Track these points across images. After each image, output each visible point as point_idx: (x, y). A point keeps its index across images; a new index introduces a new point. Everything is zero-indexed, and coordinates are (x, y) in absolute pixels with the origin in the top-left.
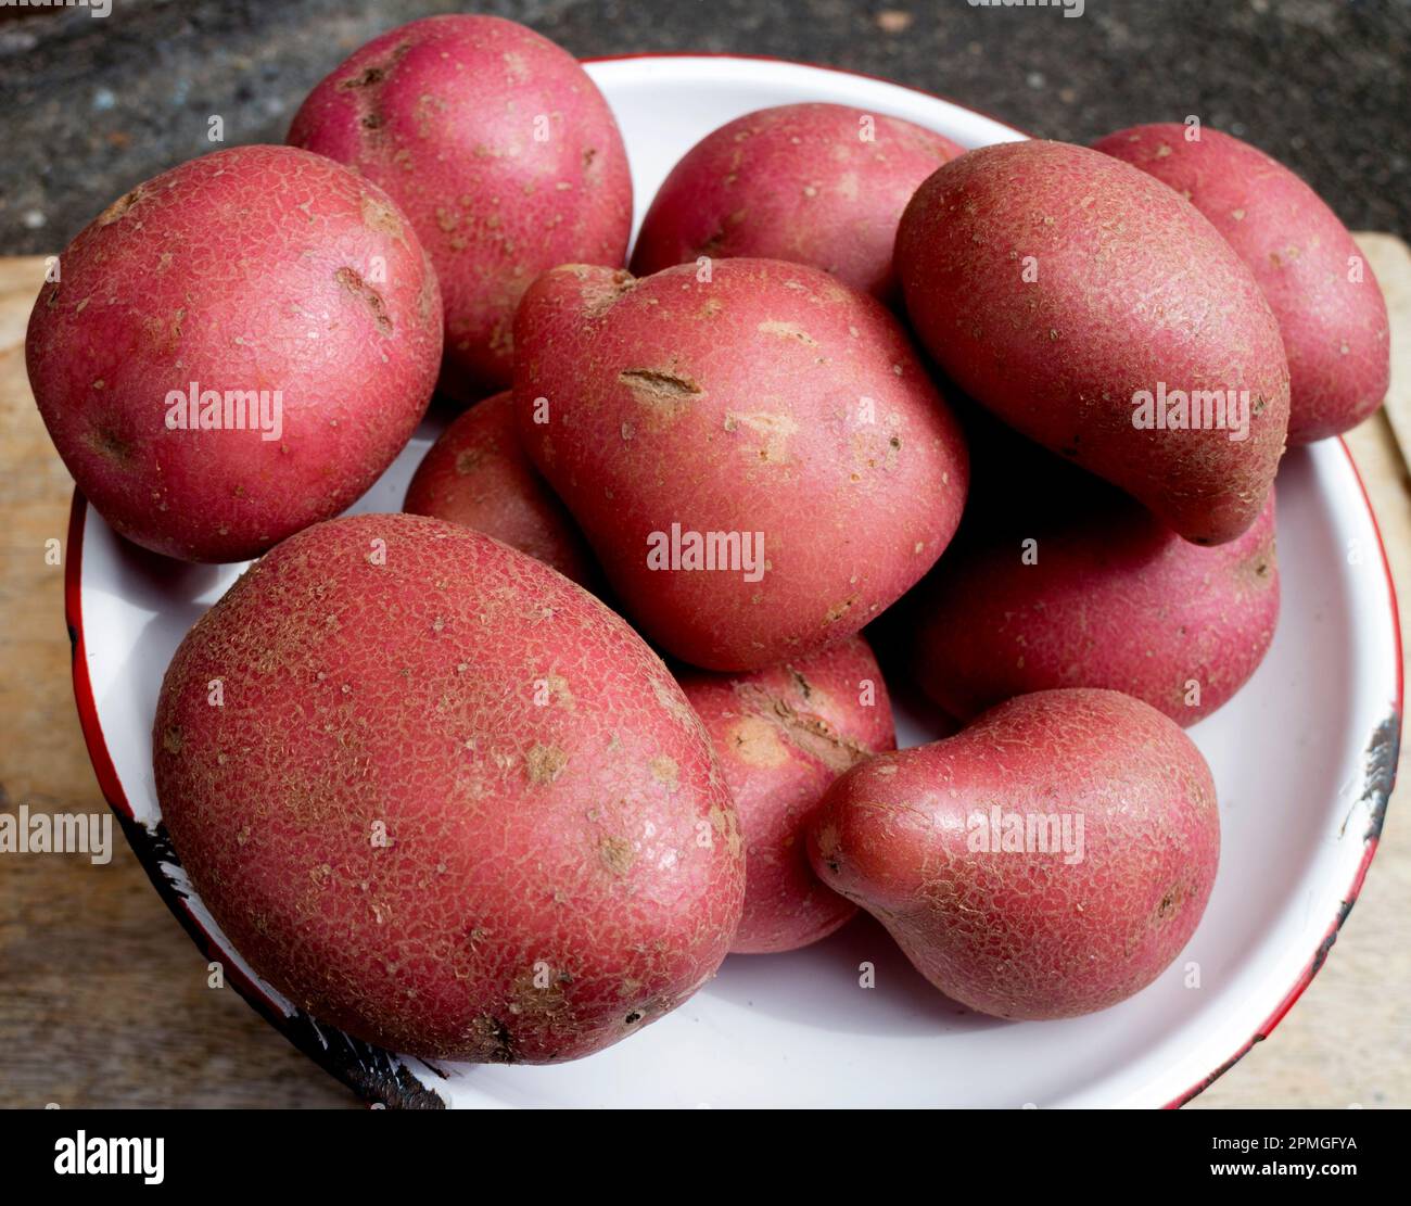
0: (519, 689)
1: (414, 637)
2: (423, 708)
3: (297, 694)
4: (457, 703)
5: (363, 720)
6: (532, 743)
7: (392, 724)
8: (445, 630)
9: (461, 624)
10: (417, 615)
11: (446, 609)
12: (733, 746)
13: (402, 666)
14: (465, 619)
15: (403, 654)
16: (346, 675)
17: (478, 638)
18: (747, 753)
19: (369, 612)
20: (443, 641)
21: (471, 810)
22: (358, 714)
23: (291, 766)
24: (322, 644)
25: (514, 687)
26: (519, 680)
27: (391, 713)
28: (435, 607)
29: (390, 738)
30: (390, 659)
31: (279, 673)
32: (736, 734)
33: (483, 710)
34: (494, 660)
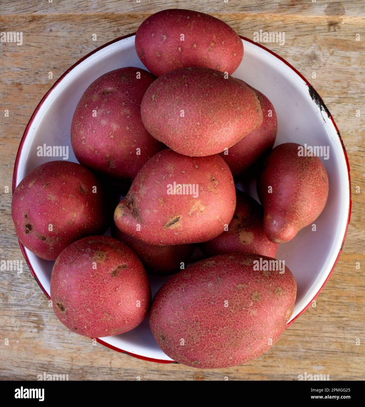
0: (237, 294)
1: (212, 309)
2: (230, 315)
3: (209, 337)
4: (234, 308)
5: (225, 327)
6: (251, 297)
7: (230, 322)
8: (214, 302)
9: (214, 298)
10: (207, 306)
11: (209, 300)
12: (245, 244)
13: (217, 315)
14: (213, 297)
15: (215, 313)
16: (212, 326)
17: (220, 297)
18: (248, 242)
19: (199, 315)
20: (217, 304)
21: (257, 315)
22: (223, 327)
23: (224, 344)
24: (201, 327)
25: (236, 295)
26: (235, 293)
27: (227, 321)
28: (207, 302)
29: (233, 323)
30: (214, 316)
31: (201, 338)
32: (242, 241)
33: (238, 304)
34: (228, 296)
